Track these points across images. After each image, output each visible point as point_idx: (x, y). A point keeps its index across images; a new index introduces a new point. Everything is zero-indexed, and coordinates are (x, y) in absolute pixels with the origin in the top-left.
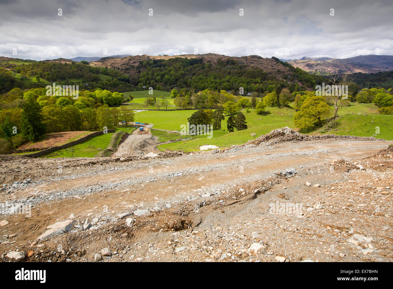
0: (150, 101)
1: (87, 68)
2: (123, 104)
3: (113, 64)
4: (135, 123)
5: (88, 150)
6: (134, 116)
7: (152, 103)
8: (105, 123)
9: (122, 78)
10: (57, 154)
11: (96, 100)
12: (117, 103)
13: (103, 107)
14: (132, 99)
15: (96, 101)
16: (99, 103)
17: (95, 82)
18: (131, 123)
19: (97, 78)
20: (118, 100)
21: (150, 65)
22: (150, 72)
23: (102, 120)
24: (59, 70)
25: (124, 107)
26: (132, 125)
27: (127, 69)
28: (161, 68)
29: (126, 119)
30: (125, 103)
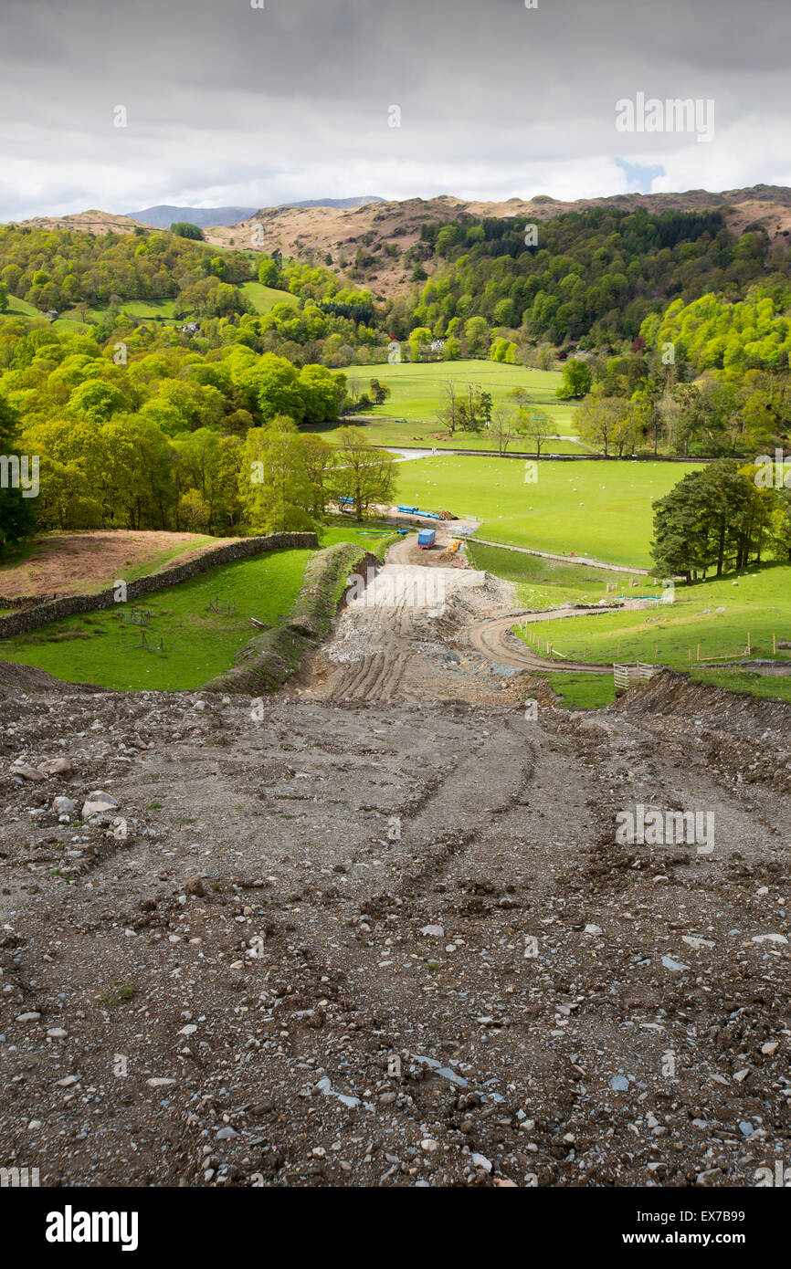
0: (462, 410)
1: (197, 254)
2: (341, 418)
3: (303, 240)
4: (394, 508)
5: (210, 622)
6: (397, 474)
7: (475, 421)
8: (275, 501)
9: (339, 303)
10: (79, 629)
11: (229, 398)
12: (319, 412)
13: (270, 431)
14: (383, 398)
15: (230, 401)
16: (242, 413)
17: (224, 320)
18: (380, 507)
19: (237, 299)
20: (322, 399)
21: (470, 243)
22: (468, 279)
23: (264, 488)
24: (82, 262)
25: (353, 431)
26: (383, 518)
27: (367, 263)
28: (519, 261)
29: (358, 490)
30: (352, 418)
